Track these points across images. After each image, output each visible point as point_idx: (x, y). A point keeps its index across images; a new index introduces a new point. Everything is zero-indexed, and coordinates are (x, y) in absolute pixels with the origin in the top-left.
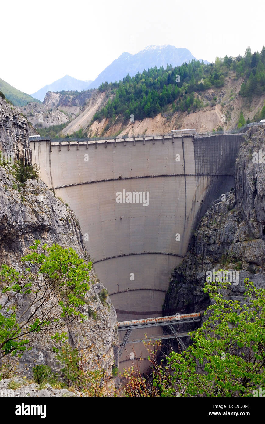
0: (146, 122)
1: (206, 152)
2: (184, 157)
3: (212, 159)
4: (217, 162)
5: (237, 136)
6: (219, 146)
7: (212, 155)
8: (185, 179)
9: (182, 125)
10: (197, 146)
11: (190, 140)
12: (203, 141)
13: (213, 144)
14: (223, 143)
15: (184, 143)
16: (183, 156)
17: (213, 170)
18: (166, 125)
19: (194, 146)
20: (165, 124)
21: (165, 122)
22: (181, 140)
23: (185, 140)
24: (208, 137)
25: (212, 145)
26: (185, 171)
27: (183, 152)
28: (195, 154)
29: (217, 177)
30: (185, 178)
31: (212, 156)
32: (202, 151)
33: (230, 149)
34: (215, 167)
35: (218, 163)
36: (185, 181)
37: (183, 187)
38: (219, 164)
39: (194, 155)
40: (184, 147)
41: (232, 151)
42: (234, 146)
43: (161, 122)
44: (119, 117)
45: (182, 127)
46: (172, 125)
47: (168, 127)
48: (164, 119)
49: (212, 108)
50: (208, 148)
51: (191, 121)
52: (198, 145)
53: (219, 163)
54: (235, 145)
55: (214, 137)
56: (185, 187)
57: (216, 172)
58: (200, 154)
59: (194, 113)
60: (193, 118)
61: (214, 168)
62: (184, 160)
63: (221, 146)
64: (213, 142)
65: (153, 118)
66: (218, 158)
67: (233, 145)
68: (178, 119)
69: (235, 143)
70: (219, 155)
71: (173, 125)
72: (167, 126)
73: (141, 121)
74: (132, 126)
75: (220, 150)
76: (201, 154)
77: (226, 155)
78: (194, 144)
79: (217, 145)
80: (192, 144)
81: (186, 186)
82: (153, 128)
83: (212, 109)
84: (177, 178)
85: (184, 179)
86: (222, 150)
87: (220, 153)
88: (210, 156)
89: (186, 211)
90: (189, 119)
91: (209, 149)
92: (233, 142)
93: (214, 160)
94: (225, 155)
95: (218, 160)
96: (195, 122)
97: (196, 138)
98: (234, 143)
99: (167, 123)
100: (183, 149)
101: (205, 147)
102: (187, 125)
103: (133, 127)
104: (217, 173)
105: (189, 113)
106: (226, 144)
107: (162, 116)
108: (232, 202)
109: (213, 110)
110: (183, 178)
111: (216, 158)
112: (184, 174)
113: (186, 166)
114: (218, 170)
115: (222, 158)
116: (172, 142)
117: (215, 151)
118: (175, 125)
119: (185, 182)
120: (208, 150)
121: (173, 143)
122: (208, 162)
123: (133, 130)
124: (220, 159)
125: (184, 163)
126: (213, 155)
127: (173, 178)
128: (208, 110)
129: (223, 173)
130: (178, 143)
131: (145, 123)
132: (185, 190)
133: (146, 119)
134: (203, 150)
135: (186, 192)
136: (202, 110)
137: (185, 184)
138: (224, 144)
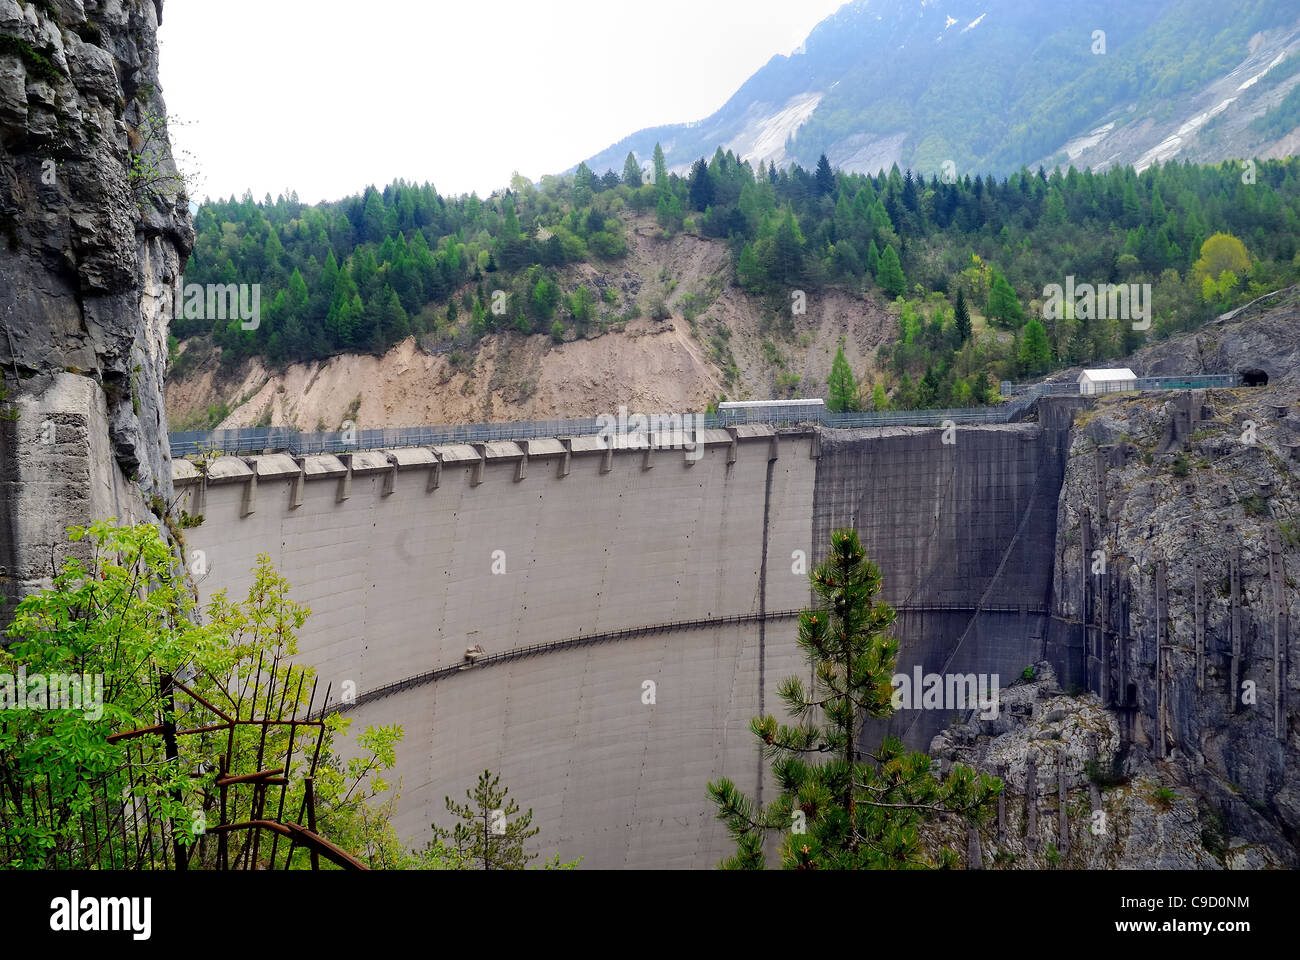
0: (344, 370)
1: (869, 510)
2: (765, 532)
3: (893, 537)
4: (913, 549)
5: (1009, 435)
6: (924, 478)
7: (894, 520)
8: (762, 639)
9: (538, 385)
10: (831, 481)
11: (802, 449)
12: (858, 454)
13: (900, 471)
14: (946, 468)
15: (777, 465)
16: (762, 529)
17: (894, 587)
18: (451, 386)
19: (817, 482)
20: (444, 382)
21: (447, 373)
22: (764, 448)
23: (783, 449)
24: (880, 440)
25: (896, 477)
26: (763, 600)
27: (767, 507)
28: (815, 518)
29: (918, 619)
30: (762, 632)
31: (894, 526)
32: (849, 503)
33: (975, 491)
34: (906, 573)
35: (919, 556)
36: (762, 646)
37: (750, 673)
38: (924, 562)
39: (810, 522)
40: (773, 483)
41: (987, 500)
42: (994, 480)
43: (421, 374)
44: (193, 348)
45: (540, 394)
46: (481, 387)
47: (463, 393)
48: (433, 363)
49: (660, 325)
50: (878, 486)
51: (577, 372)
52: (836, 473)
53: (925, 556)
54: (999, 474)
55: (906, 437)
56: (757, 673)
57: (913, 594)
58: (838, 515)
59: (584, 341)
60: (584, 361)
61: (902, 579)
62: (765, 545)
63: (934, 480)
64: (901, 459)
65: (379, 357)
66: (919, 531)
67: (989, 474)
68: (503, 365)
69: (999, 467)
70: (927, 523)
71: (486, 388)
72: (458, 390)
73: (321, 368)
74: (278, 384)
75: (931, 495)
76: (844, 518)
77: (957, 518)
78: (818, 470)
79: (919, 475)
80: (810, 469)
81: (762, 669)
82: (385, 398)
83: (663, 331)
84: (727, 635)
85: (758, 637)
86: (938, 495)
87: (929, 510)
88: (882, 526)
89: (761, 788)
90: (566, 366)
91: (881, 491)
92: (989, 462)
93: (900, 544)
94: (954, 519)
95: (919, 543)
96: (598, 377)
97: (829, 442)
98: (993, 466)
99: (454, 379)
100: (768, 493)
101: (862, 484)
102: (561, 389)
103: (281, 390)
104: (917, 601)
105: (558, 341)
106: (960, 471)
107: (419, 348)
108: (1103, 744)
109: (668, 333)
110: (751, 634)
111: (909, 534)
112: (756, 611)
113: (769, 574)
114: (923, 586)
115: (941, 533)
116: (724, 461)
117: (906, 500)
118: (496, 385)
119: (758, 649)
120: (876, 498)
121: (730, 464)
122: (872, 551)
123: (285, 402)
124: (928, 536)
125: (764, 558)
126: (897, 521)
127: (708, 635)
128: (644, 334)
129: (949, 598)
130: (751, 463)
131: (341, 379)
132: (756, 686)
133: (345, 359)
134: (853, 497)
135: (762, 696)
136: (620, 331)
137: (758, 660)
138: (949, 470)
